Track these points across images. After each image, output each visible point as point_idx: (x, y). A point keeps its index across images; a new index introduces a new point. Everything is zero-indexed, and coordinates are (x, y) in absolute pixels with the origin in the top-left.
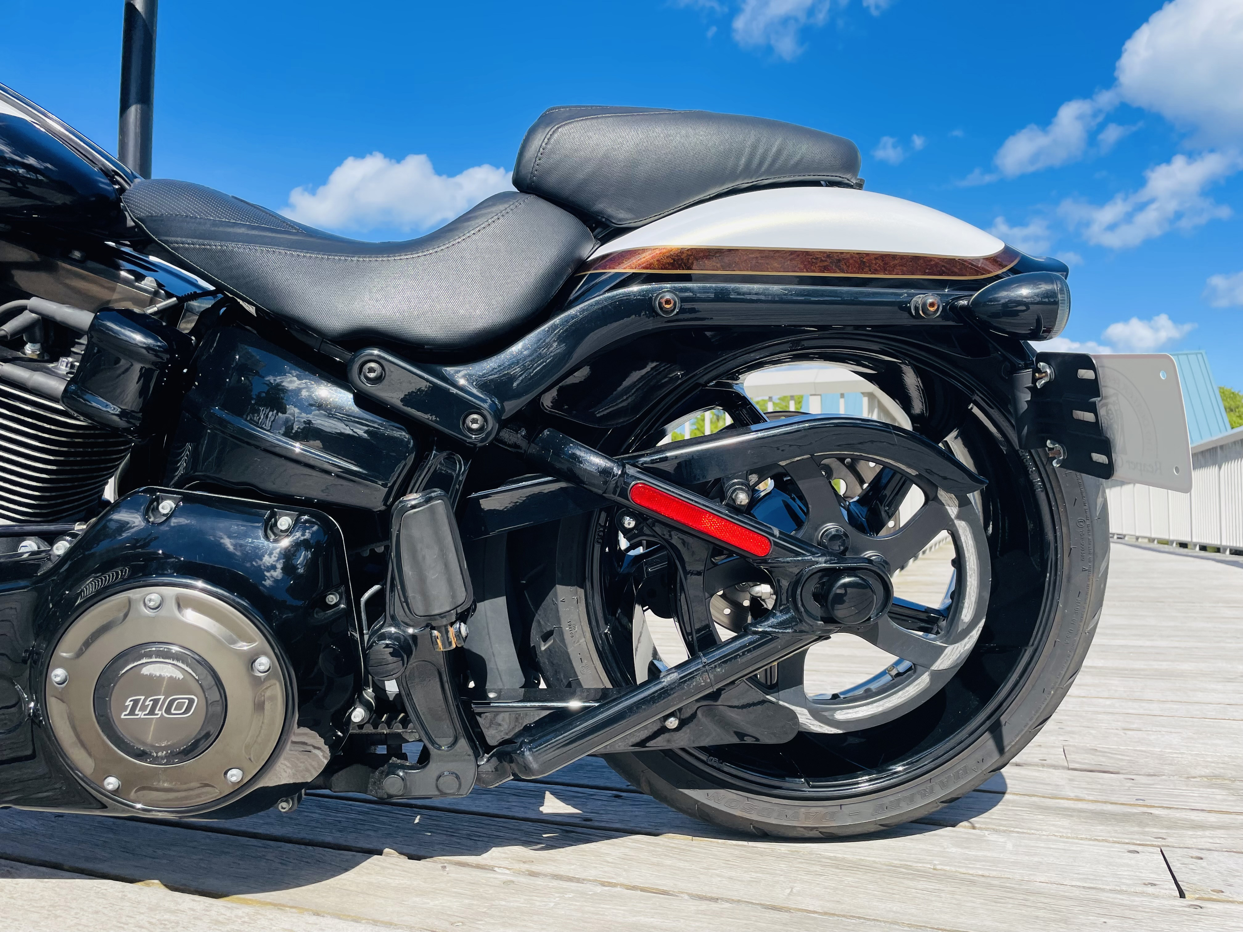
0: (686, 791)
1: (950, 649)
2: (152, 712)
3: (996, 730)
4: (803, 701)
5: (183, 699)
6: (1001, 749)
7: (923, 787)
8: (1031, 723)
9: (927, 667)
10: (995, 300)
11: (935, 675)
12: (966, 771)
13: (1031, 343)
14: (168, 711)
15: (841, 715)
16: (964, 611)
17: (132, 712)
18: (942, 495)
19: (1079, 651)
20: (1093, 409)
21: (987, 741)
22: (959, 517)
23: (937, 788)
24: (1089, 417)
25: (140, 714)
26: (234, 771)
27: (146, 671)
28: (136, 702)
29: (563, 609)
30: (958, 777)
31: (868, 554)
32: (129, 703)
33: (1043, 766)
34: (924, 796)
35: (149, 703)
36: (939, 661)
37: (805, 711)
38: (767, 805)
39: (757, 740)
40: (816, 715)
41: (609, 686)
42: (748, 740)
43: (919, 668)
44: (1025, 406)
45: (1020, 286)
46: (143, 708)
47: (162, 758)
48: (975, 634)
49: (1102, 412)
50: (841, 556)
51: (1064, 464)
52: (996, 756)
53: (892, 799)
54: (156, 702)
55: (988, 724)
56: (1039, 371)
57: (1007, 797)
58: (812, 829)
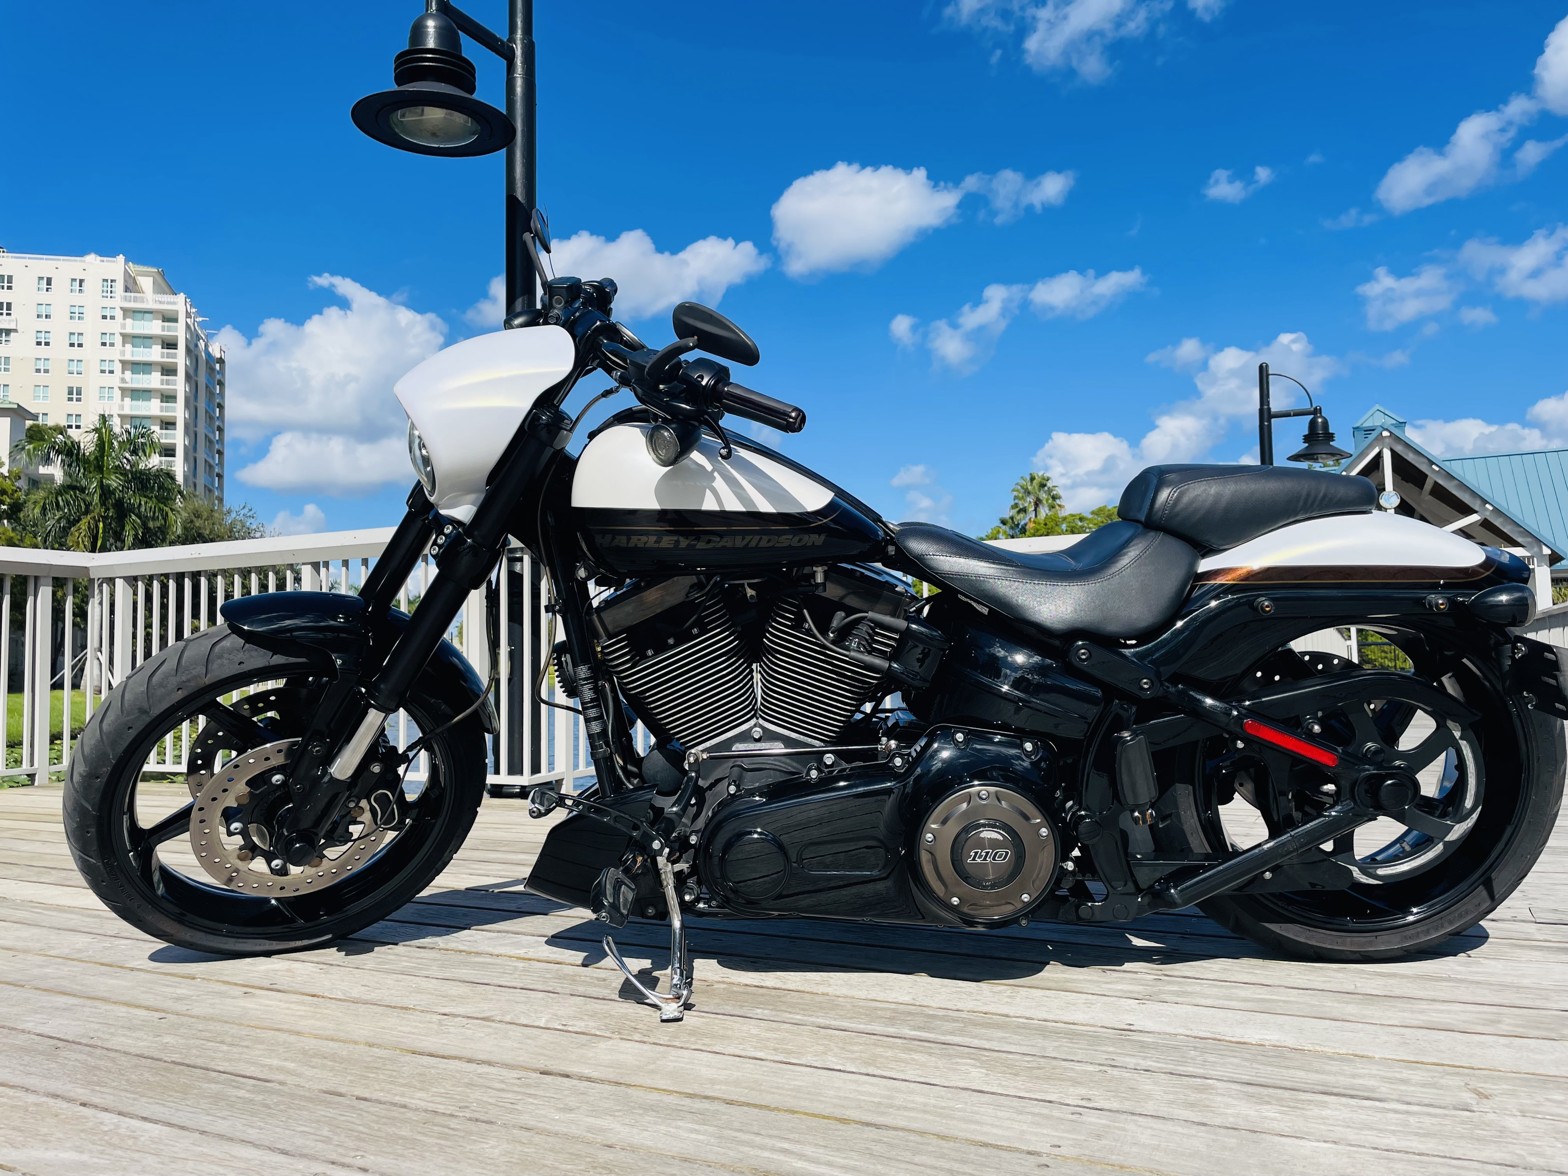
0: (1266, 925)
1: (1457, 826)
2: (985, 859)
3: (1488, 885)
4: (1355, 863)
5: (1002, 851)
6: (1492, 896)
7: (1435, 924)
8: (1513, 879)
9: (1442, 839)
10: (1486, 603)
11: (1446, 845)
12: (1467, 913)
13: (1512, 628)
14: (994, 859)
15: (1381, 872)
16: (1467, 801)
17: (974, 859)
18: (1450, 724)
19: (1547, 828)
20: (1555, 678)
21: (1482, 892)
22: (1462, 738)
23: (1446, 924)
24: (1553, 682)
25: (979, 861)
26: (1025, 895)
27: (982, 835)
28: (976, 853)
29: (1180, 800)
30: (1461, 916)
31: (1397, 763)
32: (972, 854)
33: (1515, 921)
34: (1437, 930)
35: (984, 854)
36: (1450, 835)
37: (1356, 869)
38: (1322, 935)
39: (1323, 887)
40: (1364, 871)
41: (1210, 851)
42: (1319, 888)
43: (1436, 841)
44: (1507, 668)
45: (1501, 595)
46: (980, 857)
47: (988, 886)
48: (1475, 816)
49: (1561, 679)
50: (1379, 766)
51: (1535, 707)
52: (1488, 903)
53: (1413, 932)
54: (987, 853)
55: (1482, 879)
56: (1517, 648)
57: (1489, 940)
58: (1356, 952)
